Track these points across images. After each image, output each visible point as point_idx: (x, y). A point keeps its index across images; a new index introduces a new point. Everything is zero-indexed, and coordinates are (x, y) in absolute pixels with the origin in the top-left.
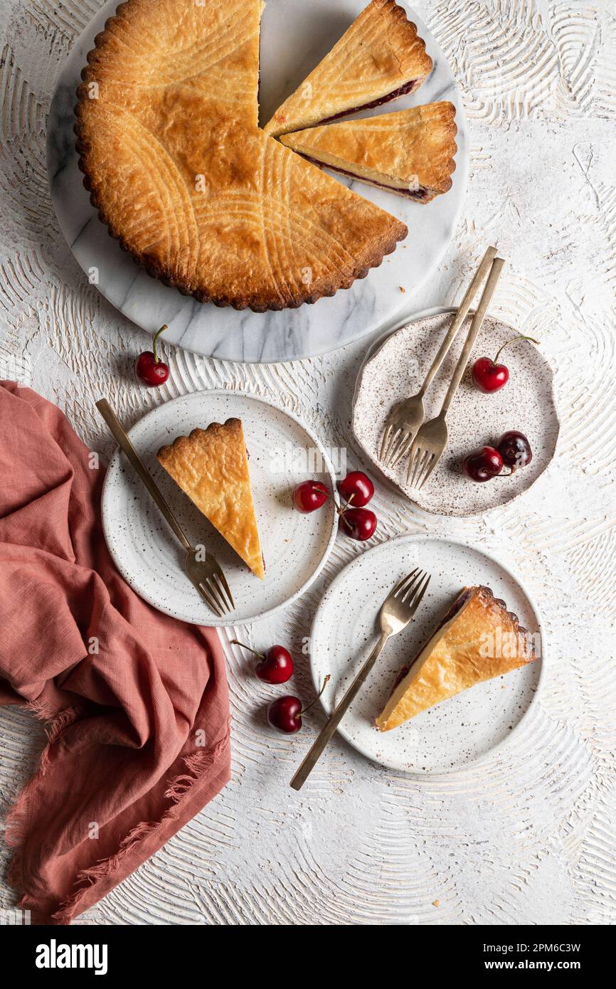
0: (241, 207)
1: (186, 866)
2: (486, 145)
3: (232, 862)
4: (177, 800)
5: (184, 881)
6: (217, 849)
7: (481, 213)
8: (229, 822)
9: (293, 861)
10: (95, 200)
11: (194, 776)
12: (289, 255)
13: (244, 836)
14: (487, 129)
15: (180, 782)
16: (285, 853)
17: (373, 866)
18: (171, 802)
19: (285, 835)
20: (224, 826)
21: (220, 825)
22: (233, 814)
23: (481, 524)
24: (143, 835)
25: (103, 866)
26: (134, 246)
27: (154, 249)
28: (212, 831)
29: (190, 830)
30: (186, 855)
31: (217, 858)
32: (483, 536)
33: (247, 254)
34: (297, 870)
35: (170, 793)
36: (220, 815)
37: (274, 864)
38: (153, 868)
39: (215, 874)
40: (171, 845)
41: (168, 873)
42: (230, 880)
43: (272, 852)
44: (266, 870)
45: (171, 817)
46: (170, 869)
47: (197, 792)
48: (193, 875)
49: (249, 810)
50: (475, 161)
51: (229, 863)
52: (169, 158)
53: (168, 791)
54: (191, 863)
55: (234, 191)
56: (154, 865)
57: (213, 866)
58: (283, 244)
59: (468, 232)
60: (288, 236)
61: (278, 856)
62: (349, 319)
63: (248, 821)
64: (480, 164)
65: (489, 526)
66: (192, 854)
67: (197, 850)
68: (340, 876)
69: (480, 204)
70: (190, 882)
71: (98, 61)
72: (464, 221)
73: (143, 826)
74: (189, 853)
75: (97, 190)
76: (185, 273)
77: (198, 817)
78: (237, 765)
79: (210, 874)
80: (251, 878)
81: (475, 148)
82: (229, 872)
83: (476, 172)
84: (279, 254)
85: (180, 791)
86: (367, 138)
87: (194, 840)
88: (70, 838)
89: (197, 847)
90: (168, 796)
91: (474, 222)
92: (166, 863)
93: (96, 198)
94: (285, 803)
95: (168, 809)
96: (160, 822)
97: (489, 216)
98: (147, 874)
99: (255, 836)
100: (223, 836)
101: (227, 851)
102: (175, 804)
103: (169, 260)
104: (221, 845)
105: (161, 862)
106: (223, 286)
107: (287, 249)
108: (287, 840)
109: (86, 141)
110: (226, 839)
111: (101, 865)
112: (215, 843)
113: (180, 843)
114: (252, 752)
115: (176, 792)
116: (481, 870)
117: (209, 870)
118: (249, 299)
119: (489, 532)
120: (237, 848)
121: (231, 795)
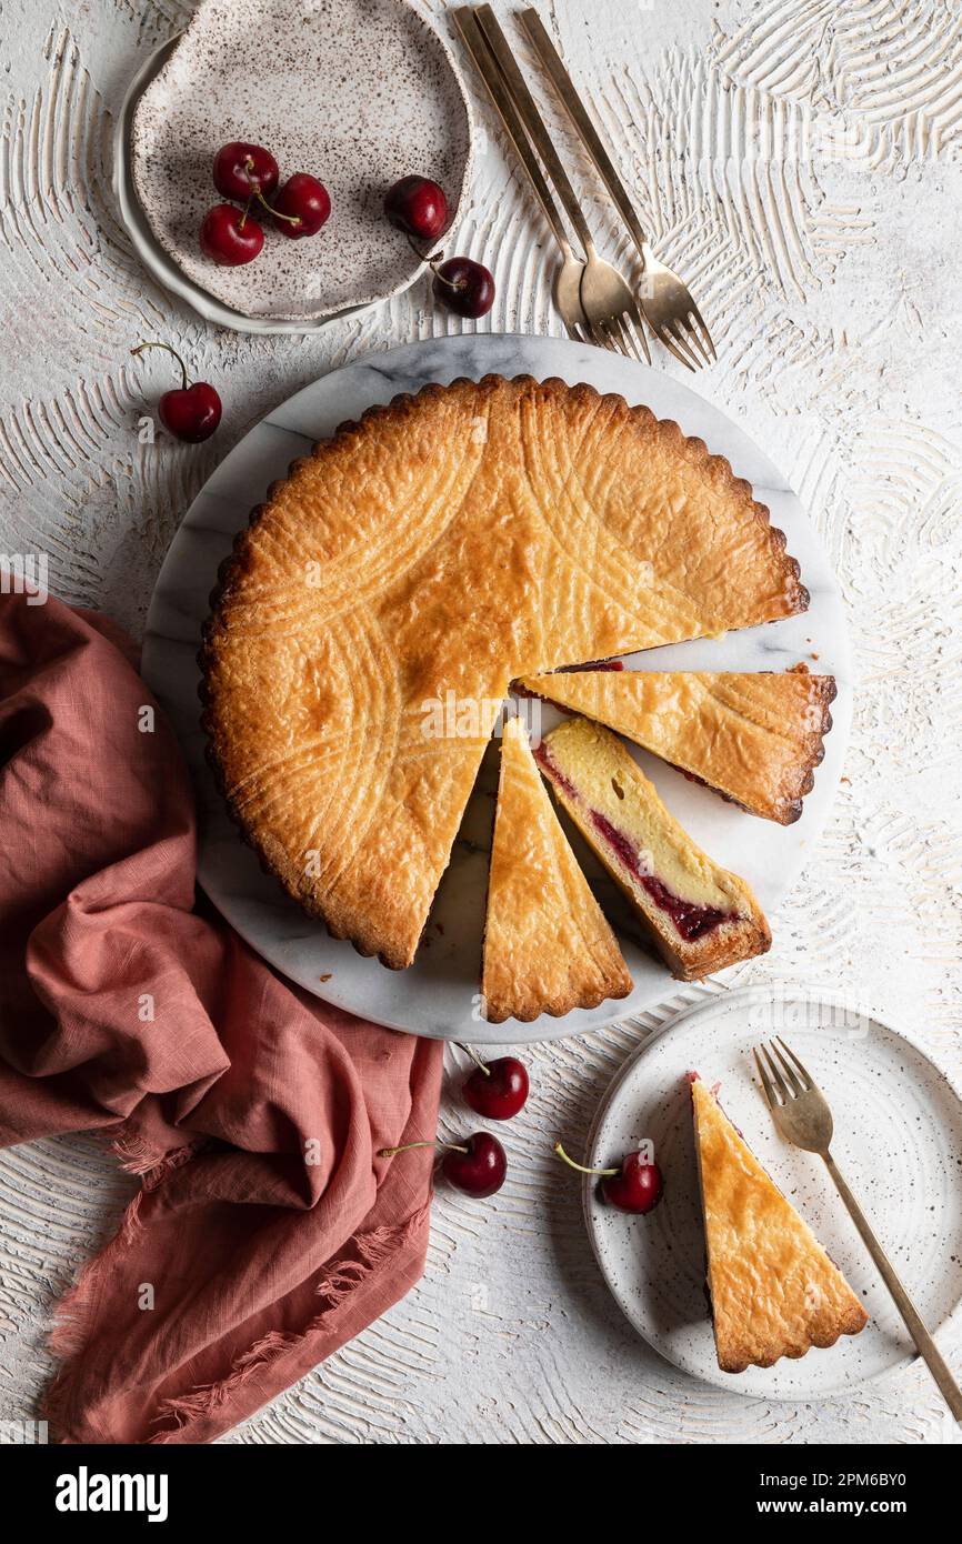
1: (356, 1408)
2: (866, 204)
3: (432, 1401)
4: (335, 1301)
5: (352, 1433)
6: (407, 1380)
7: (857, 318)
8: (429, 1335)
9: (536, 1401)
11: (368, 1265)
13: (453, 1358)
14: (870, 177)
15: (343, 1273)
16: (522, 1387)
17: (669, 1410)
18: (326, 1304)
19: (521, 1357)
20: (419, 1342)
21: (416, 1341)
22: (435, 1321)
23: (853, 840)
24: (272, 1353)
25: (202, 1396)
28: (401, 1350)
29: (363, 1348)
30: (355, 1389)
31: (407, 1396)
32: (855, 859)
34: (541, 1415)
35: (325, 1289)
36: (413, 1323)
37: (503, 1407)
38: (301, 1410)
39: (404, 1421)
40: (331, 1373)
41: (326, 1419)
42: (429, 1433)
43: (499, 1385)
44: (490, 1415)
45: (322, 1328)
46: (329, 1412)
47: (369, 1292)
48: (368, 1423)
49: (462, 1316)
50: (848, 231)
51: (428, 1403)
53: (323, 1284)
54: (365, 1404)
55: (395, 668)
56: (302, 1405)
57: (401, 1409)
59: (836, 350)
61: (510, 1393)
63: (461, 1334)
64: (857, 236)
65: (867, 843)
66: (366, 1388)
67: (373, 1381)
68: (612, 1426)
69: (856, 303)
70: (362, 1435)
72: (828, 331)
73: (274, 1338)
74: (361, 1387)
77: (376, 1325)
78: (442, 1239)
79: (396, 1422)
80: (463, 1428)
81: (850, 210)
82: (429, 1419)
83: (849, 249)
85: (344, 1287)
87: (370, 1364)
88: (162, 1351)
89: (375, 1376)
90: (323, 1292)
91: (845, 333)
92: (322, 1404)
94: (523, 1304)
95: (320, 1315)
96: (304, 1335)
97: (870, 324)
98: (291, 1422)
99: (470, 1359)
100: (417, 1357)
101: (425, 1384)
102: (332, 1307)
104: (414, 1373)
105: (312, 1401)
108: (525, 1366)
110: (423, 1364)
111: (199, 1395)
112: (404, 1369)
113: (347, 1369)
114: (467, 1218)
115: (336, 1287)
116: (850, 1418)
117: (394, 1415)
119: (867, 853)
120: (441, 1379)
121: (433, 1289)
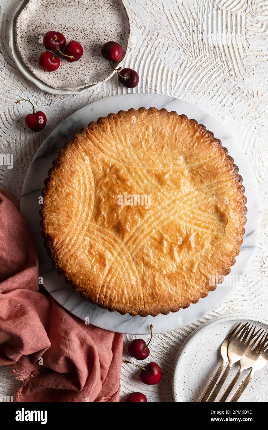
0: (110, 243)
2: (264, 48)
7: (261, 86)
10: (44, 192)
12: (116, 282)
26: (47, 227)
27: (54, 235)
33: (96, 267)
50: (258, 57)
52: (94, 195)
55: (112, 233)
58: (117, 274)
59: (255, 97)
60: (122, 271)
62: (126, 322)
69: (261, 82)
71: (92, 129)
72: (252, 91)
75: (49, 188)
76: (61, 256)
81: (259, 50)
83: (259, 63)
84: (112, 278)
86: (192, 232)
91: (257, 92)
93: (46, 191)
103: (58, 245)
106: (74, 275)
107: (117, 278)
109: (60, 162)
118: (82, 289)
